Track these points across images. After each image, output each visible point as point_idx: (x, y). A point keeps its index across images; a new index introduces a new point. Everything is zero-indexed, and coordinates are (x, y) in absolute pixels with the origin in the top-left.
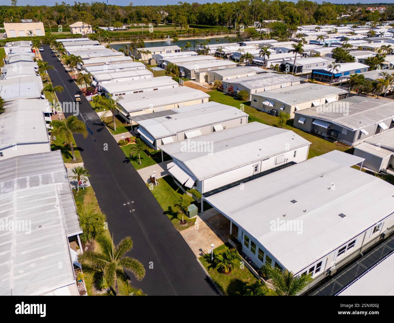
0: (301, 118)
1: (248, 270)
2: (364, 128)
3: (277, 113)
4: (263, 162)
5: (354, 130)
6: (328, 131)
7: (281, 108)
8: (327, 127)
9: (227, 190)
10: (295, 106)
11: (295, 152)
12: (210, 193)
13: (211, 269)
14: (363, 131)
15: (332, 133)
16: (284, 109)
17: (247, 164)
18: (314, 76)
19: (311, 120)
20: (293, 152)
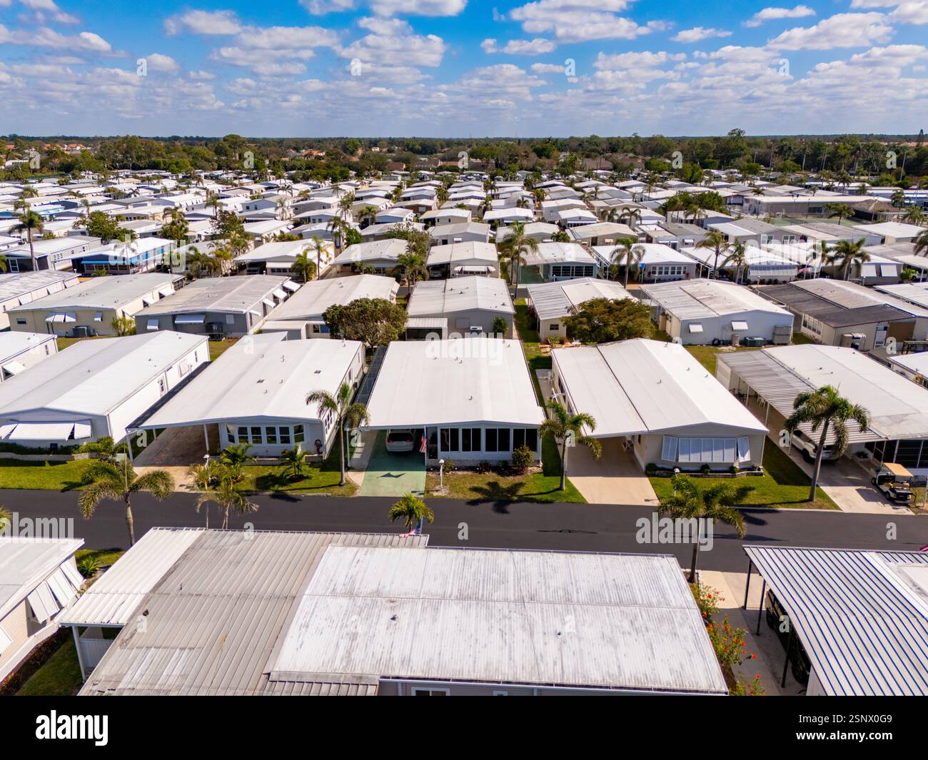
0: (149, 321)
1: (261, 467)
2: (252, 309)
3: (88, 331)
4: (168, 373)
5: (244, 312)
6: (206, 326)
7: (96, 319)
8: (202, 321)
9: (163, 408)
10: (122, 308)
11: (196, 353)
12: (146, 416)
13: (217, 488)
14: (252, 312)
15: (215, 327)
16: (102, 320)
17: (143, 386)
18: (86, 271)
19: (170, 319)
20: (193, 352)
